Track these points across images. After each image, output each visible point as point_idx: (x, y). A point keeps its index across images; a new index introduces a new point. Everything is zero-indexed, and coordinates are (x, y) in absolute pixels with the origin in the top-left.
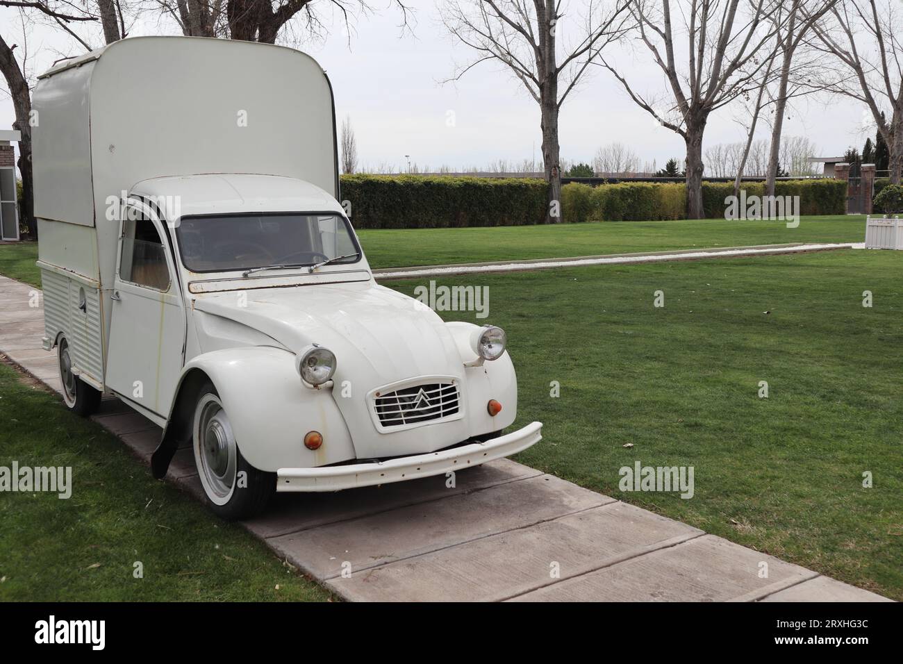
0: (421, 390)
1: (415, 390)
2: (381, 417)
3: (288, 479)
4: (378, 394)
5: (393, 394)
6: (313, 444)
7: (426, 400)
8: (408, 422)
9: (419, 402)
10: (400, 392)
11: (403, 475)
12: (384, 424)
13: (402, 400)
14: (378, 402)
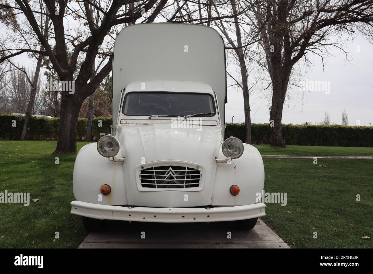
0: (171, 168)
1: (167, 168)
2: (142, 181)
3: (77, 207)
4: (143, 167)
5: (152, 168)
6: (106, 191)
7: (173, 176)
8: (159, 187)
9: (168, 176)
10: (156, 168)
11: (144, 218)
12: (143, 186)
13: (156, 173)
14: (142, 172)
